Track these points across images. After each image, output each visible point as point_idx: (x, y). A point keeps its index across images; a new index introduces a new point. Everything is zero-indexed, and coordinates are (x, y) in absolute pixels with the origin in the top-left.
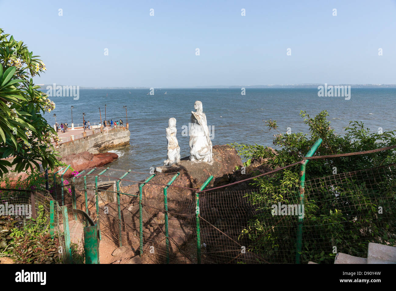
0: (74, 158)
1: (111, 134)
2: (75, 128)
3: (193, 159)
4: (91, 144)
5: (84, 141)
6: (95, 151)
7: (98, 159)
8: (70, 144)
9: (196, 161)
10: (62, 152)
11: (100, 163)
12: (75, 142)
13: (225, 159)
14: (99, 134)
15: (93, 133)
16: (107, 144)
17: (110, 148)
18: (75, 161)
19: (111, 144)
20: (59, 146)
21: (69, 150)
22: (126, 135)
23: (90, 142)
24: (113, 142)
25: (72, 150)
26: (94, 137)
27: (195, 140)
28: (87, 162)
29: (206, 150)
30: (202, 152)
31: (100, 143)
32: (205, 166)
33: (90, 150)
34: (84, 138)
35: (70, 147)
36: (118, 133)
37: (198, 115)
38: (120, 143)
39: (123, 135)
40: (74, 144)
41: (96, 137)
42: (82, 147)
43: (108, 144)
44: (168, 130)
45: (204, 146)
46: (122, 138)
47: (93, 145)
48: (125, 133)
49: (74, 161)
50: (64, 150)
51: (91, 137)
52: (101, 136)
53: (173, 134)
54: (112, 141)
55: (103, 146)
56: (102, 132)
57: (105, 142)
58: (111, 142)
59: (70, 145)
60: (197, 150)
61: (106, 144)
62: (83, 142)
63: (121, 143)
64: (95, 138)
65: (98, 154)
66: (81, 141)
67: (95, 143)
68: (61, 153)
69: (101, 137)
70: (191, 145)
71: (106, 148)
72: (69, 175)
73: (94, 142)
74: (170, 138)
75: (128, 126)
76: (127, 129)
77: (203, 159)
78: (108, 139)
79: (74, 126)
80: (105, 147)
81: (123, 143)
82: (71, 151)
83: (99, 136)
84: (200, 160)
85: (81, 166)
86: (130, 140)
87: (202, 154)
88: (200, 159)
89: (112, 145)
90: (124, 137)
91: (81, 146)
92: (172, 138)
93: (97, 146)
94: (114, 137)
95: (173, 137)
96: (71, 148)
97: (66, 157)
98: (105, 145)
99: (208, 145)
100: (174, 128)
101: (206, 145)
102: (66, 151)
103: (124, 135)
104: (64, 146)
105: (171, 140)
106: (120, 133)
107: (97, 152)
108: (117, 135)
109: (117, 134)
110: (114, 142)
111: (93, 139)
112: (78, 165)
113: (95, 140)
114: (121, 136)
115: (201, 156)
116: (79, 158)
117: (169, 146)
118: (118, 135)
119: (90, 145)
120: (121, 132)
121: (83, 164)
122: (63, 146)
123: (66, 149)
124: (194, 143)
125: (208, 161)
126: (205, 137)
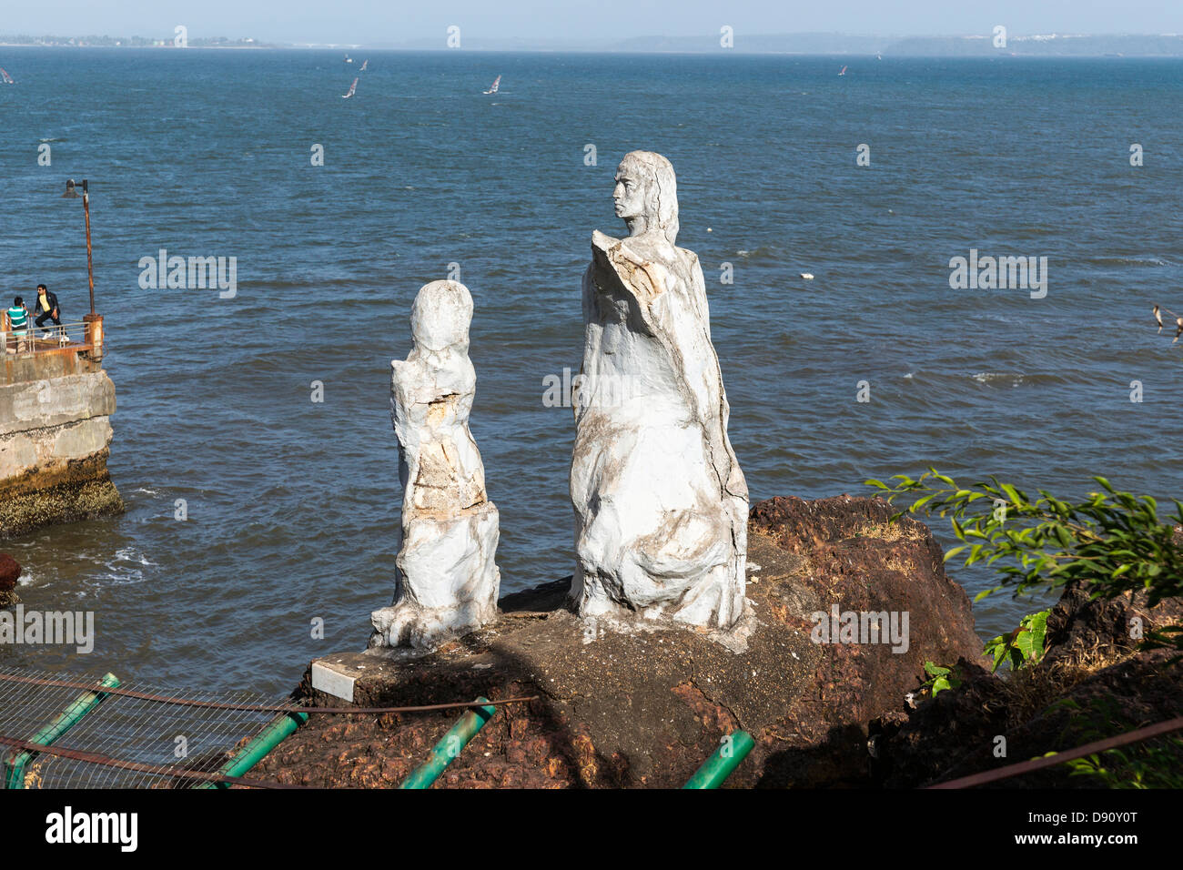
3: (597, 606)
9: (621, 618)
22: (83, 408)
27: (615, 452)
29: (697, 531)
30: (670, 547)
32: (687, 656)
36: (20, 389)
37: (639, 260)
38: (36, 470)
39: (62, 409)
44: (407, 372)
45: (688, 501)
46: (53, 430)
48: (79, 390)
53: (449, 409)
60: (628, 537)
63: (43, 469)
70: (580, 494)
74: (424, 435)
75: (98, 334)
76: (93, 360)
77: (675, 604)
81: (55, 469)
84: (653, 614)
86: (111, 444)
87: (669, 566)
88: (654, 603)
90: (70, 424)
92: (441, 439)
95: (446, 430)
99: (712, 493)
100: (455, 357)
101: (701, 498)
103: (68, 403)
105: (434, 449)
106: (36, 388)
108: (11, 407)
114: (47, 414)
115: (661, 577)
117: (414, 496)
118: (18, 404)
120: (45, 387)
124: (605, 474)
125: (713, 623)
126: (696, 431)
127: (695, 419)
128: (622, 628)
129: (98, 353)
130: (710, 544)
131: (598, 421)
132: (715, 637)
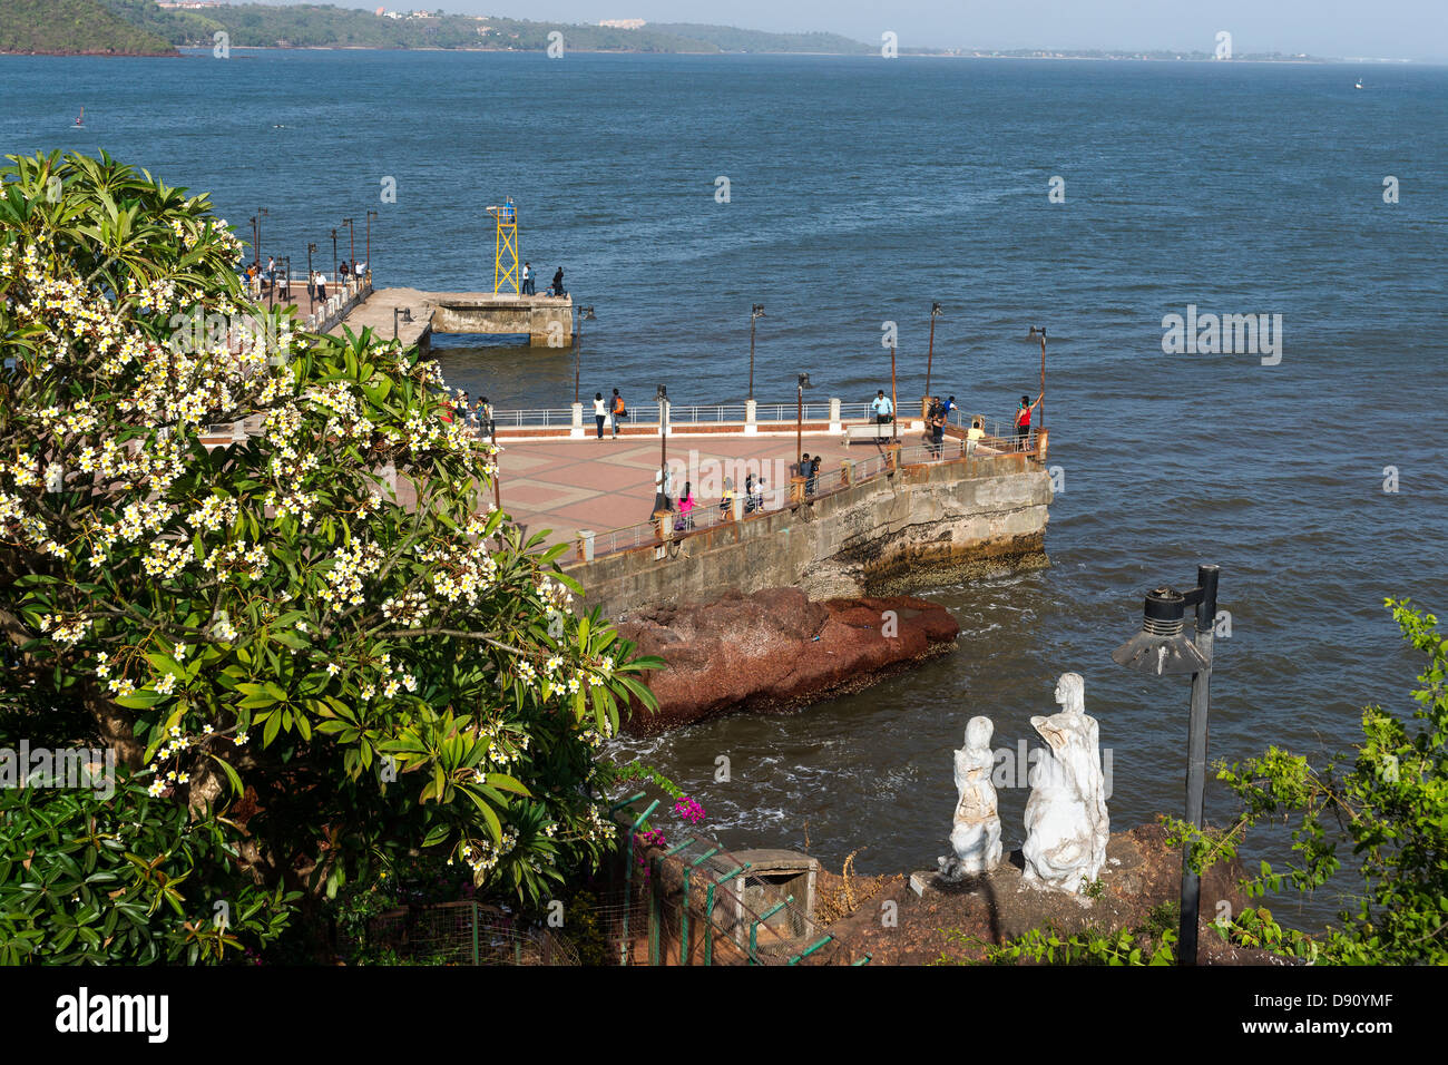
0: (729, 621)
1: (942, 485)
2: (760, 429)
3: (1029, 875)
4: (828, 540)
5: (789, 523)
6: (839, 583)
7: (850, 633)
8: (719, 540)
9: (1038, 882)
10: (679, 576)
11: (853, 656)
12: (746, 531)
13: (1153, 890)
14: (874, 488)
15: (845, 479)
16: (914, 541)
17: (932, 562)
18: (733, 636)
19: (937, 545)
20: (669, 550)
21: (714, 572)
22: (1028, 498)
23: (819, 532)
24: (946, 535)
25: (726, 572)
26: (847, 504)
27: (1041, 810)
28: (790, 646)
29: (1073, 851)
30: (1059, 857)
31: (878, 533)
32: (1059, 907)
33: (817, 573)
34: (794, 510)
35: (719, 557)
36: (981, 483)
37: (1056, 728)
38: (989, 543)
39: (1011, 498)
40: (739, 541)
41: (859, 504)
42: (777, 559)
43: (918, 540)
44: (959, 756)
45: (1073, 836)
46: (1003, 514)
47: (835, 548)
48: (1025, 485)
49: (730, 637)
50: (690, 568)
51: (831, 506)
52: (883, 500)
53: (979, 774)
54: (941, 528)
55: (891, 549)
56: (891, 476)
57: (902, 533)
58: (935, 533)
59: (721, 545)
60: (1042, 848)
61: (907, 539)
62: (787, 531)
63: (994, 542)
64: (850, 509)
65: (855, 604)
66: (774, 523)
67: (851, 534)
68: (676, 583)
69: (886, 504)
71: (906, 563)
72: (700, 707)
73: (840, 535)
74: (966, 784)
75: (1044, 443)
76: (1039, 462)
77: (1063, 881)
78: (925, 514)
79: (758, 418)
80: (902, 557)
81: (1002, 543)
82: (721, 575)
83: (872, 496)
84: (1052, 883)
85: (758, 665)
86: (1047, 525)
87: (1057, 865)
88: (1052, 879)
89: (941, 549)
90: (1017, 510)
91: (773, 553)
92: (974, 787)
93: (856, 551)
94: (956, 505)
95: (977, 783)
96: (726, 561)
97: (692, 611)
98: (903, 546)
99: (1087, 832)
100: (982, 752)
101: (1080, 835)
102: (698, 577)
103: (1016, 493)
104: (693, 550)
105: (970, 791)
106: (993, 482)
107: (853, 591)
108: (973, 495)
109: (973, 487)
110: (955, 538)
111: (840, 512)
112: (744, 661)
113: (848, 518)
114: (1000, 502)
115: (1055, 869)
116: (753, 623)
117: (959, 810)
118: (979, 493)
119: (821, 547)
120: (1000, 482)
121: (771, 659)
122: (688, 547)
123: (701, 563)
124: (1036, 819)
125: (1078, 892)
126: (1082, 805)
127: (1080, 799)
128: (1037, 887)
129: (1043, 457)
130: (1077, 858)
131: (1038, 793)
132: (1077, 899)
